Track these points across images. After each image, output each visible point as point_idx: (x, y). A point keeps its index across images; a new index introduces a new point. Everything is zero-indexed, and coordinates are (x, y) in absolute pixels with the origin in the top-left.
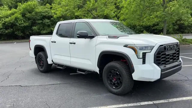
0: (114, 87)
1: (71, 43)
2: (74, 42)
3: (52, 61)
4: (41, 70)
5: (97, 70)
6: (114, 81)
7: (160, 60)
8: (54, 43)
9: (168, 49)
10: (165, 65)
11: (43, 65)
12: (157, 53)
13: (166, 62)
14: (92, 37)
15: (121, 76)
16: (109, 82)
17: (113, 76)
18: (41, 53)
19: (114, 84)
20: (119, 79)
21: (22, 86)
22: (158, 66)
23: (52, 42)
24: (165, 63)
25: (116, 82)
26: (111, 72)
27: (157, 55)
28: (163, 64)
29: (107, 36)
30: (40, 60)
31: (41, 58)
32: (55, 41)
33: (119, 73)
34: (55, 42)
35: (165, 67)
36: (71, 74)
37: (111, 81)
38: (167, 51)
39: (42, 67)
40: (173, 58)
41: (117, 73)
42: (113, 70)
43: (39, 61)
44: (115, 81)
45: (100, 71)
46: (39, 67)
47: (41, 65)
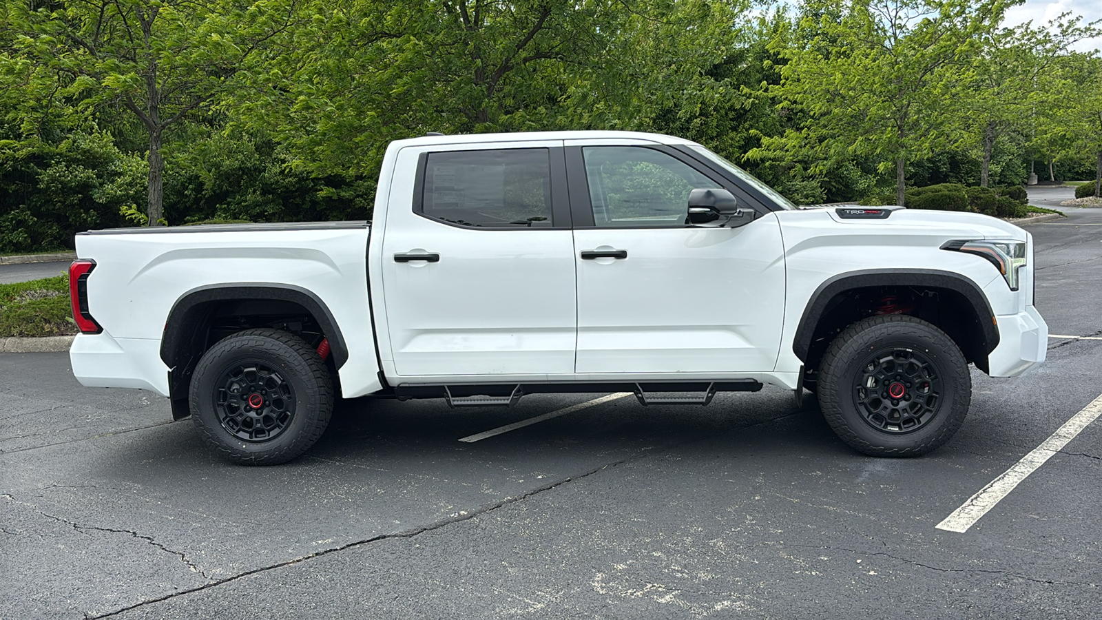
0: (897, 429)
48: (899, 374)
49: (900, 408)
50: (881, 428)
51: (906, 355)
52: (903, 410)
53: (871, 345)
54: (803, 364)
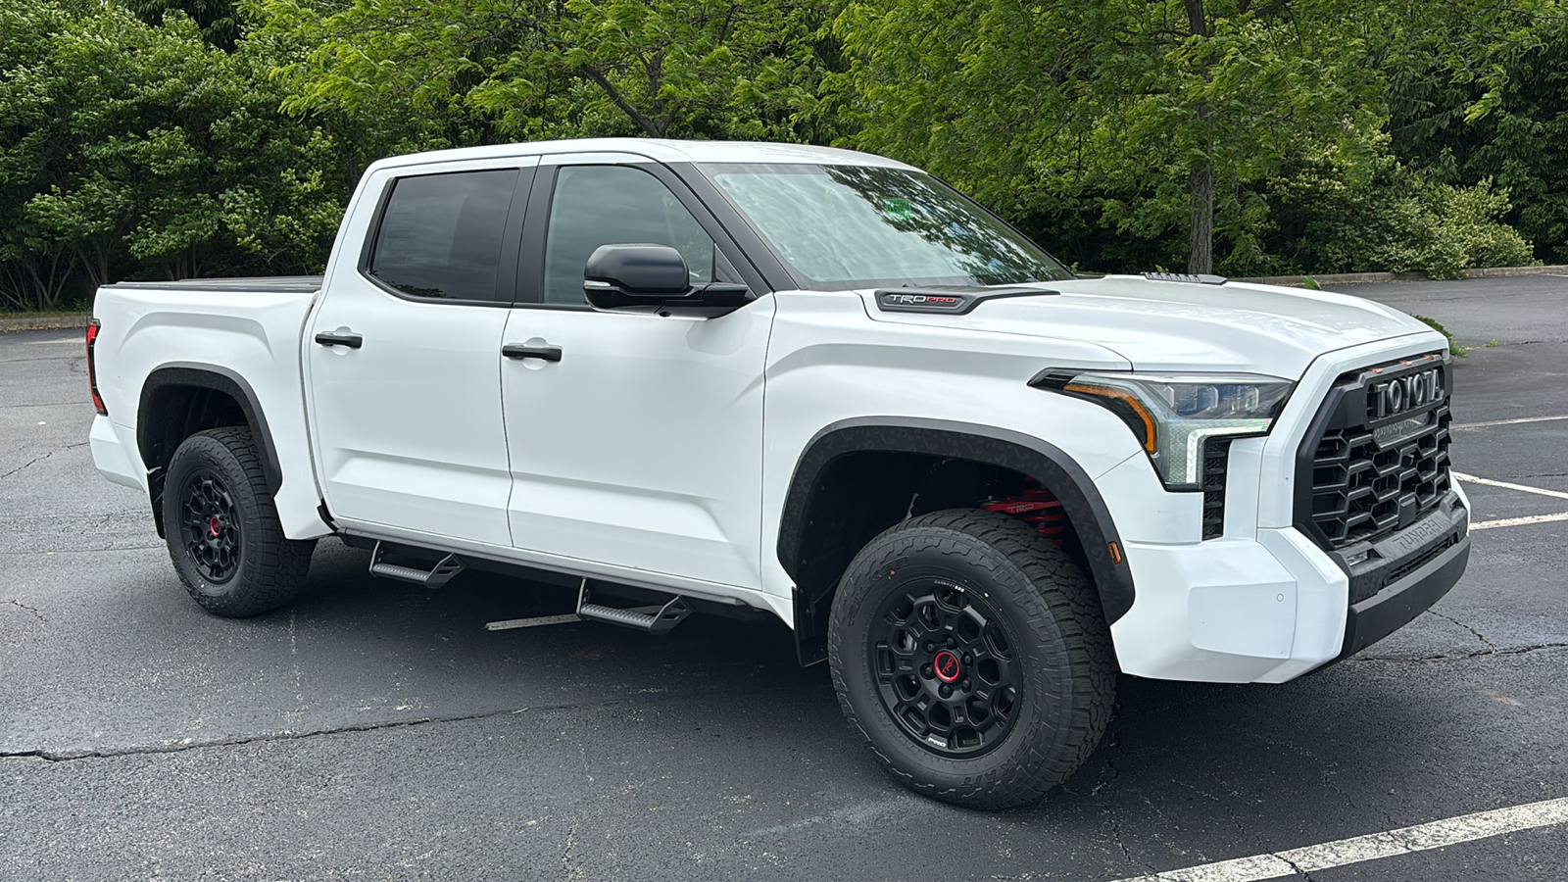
0: (942, 744)
1: (514, 353)
2: (552, 343)
3: (323, 510)
4: (214, 591)
5: (778, 594)
6: (933, 687)
7: (1335, 500)
8: (342, 350)
9: (1389, 410)
10: (1372, 540)
11: (235, 551)
12: (1322, 444)
13: (1376, 518)
14: (722, 303)
15: (1002, 645)
16: (892, 702)
17: (923, 644)
18: (208, 443)
19: (940, 714)
20: (990, 668)
21: (59, 751)
22: (1327, 548)
23: (320, 340)
24: (1368, 526)
25: (957, 695)
26: (908, 610)
27: (1318, 455)
28: (1355, 530)
29: (869, 294)
30: (197, 503)
31: (208, 489)
32: (355, 332)
33: (983, 622)
34: (355, 343)
35: (1373, 554)
36: (492, 626)
37: (909, 687)
38: (1381, 425)
39: (216, 570)
40: (1416, 479)
41: (968, 617)
42: (932, 590)
43: (186, 514)
44: (946, 689)
45: (799, 598)
46: (191, 566)
47: (209, 550)
48: (948, 634)
49: (950, 702)
50: (917, 735)
51: (956, 599)
52: (955, 708)
53: (889, 568)
54: (795, 586)
